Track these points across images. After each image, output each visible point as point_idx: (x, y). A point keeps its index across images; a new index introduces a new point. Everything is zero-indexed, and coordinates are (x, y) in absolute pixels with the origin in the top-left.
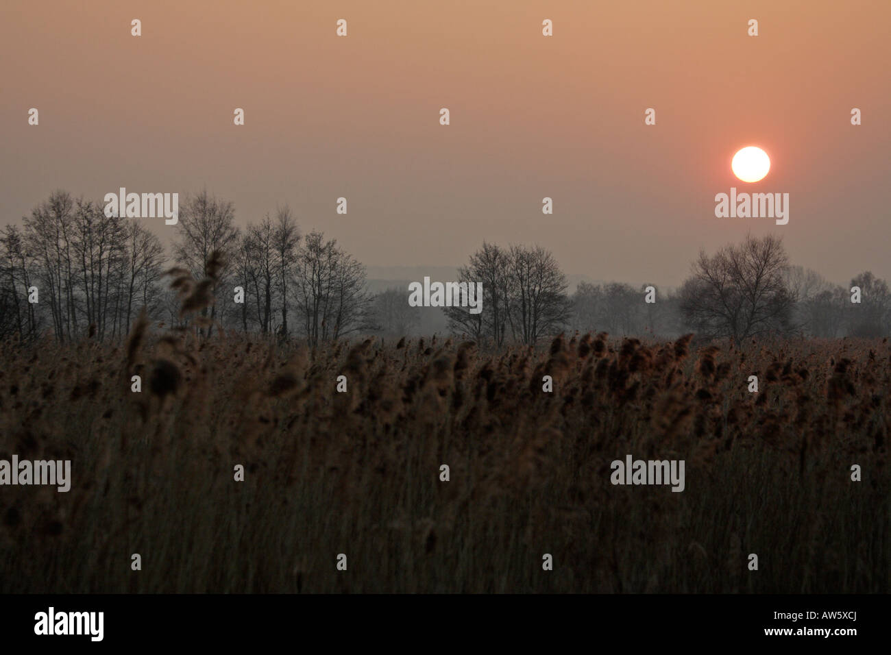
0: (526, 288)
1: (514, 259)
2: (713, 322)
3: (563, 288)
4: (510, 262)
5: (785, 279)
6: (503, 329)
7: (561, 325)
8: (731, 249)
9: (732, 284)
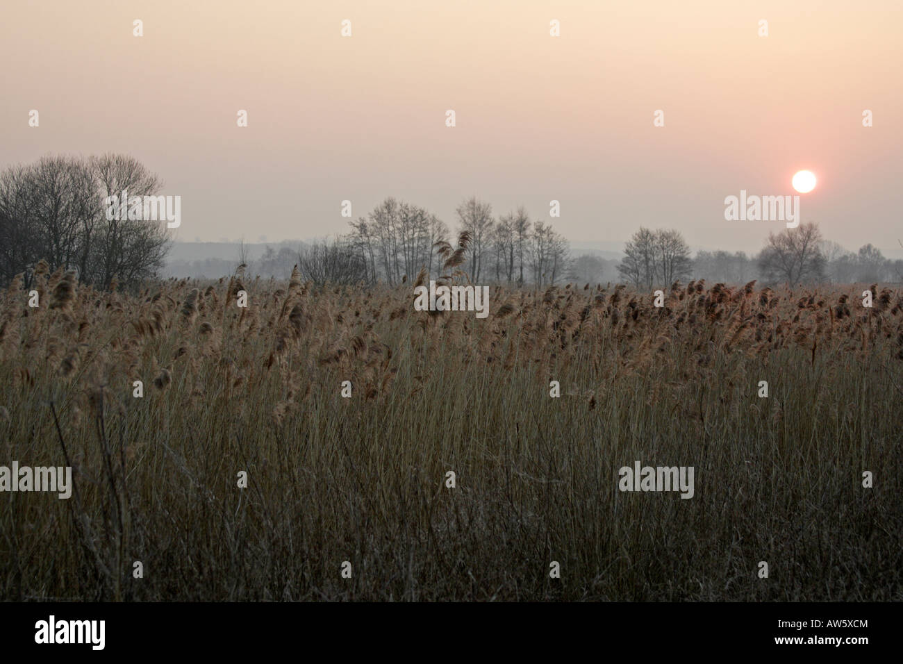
0: (666, 254)
1: (659, 236)
2: (777, 274)
3: (688, 254)
4: (656, 238)
5: (820, 248)
6: (652, 279)
7: (687, 276)
8: (788, 230)
9: (789, 252)
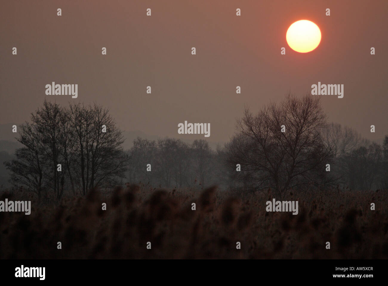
0: (84, 144)
1: (73, 116)
2: (257, 175)
3: (119, 144)
4: (70, 119)
5: (323, 135)
6: (62, 183)
7: (118, 179)
8: (273, 108)
9: (274, 141)
